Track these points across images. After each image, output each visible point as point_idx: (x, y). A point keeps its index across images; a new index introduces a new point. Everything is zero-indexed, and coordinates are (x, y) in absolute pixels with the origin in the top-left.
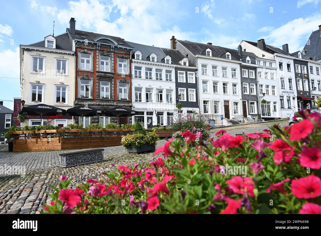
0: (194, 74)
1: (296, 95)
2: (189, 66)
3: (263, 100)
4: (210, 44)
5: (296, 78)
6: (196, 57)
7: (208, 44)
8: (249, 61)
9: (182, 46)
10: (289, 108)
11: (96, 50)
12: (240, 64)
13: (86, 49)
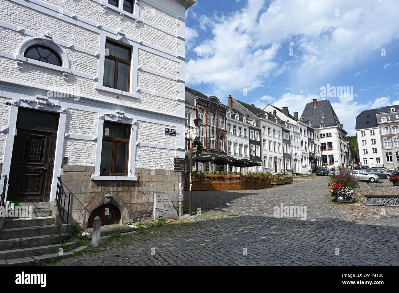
0: (258, 133)
1: (309, 156)
2: (256, 126)
3: (296, 159)
4: (254, 105)
5: (308, 142)
6: (260, 119)
7: (252, 105)
8: (286, 125)
9: (241, 106)
10: (305, 166)
11: (207, 107)
12: (282, 128)
13: (202, 105)
